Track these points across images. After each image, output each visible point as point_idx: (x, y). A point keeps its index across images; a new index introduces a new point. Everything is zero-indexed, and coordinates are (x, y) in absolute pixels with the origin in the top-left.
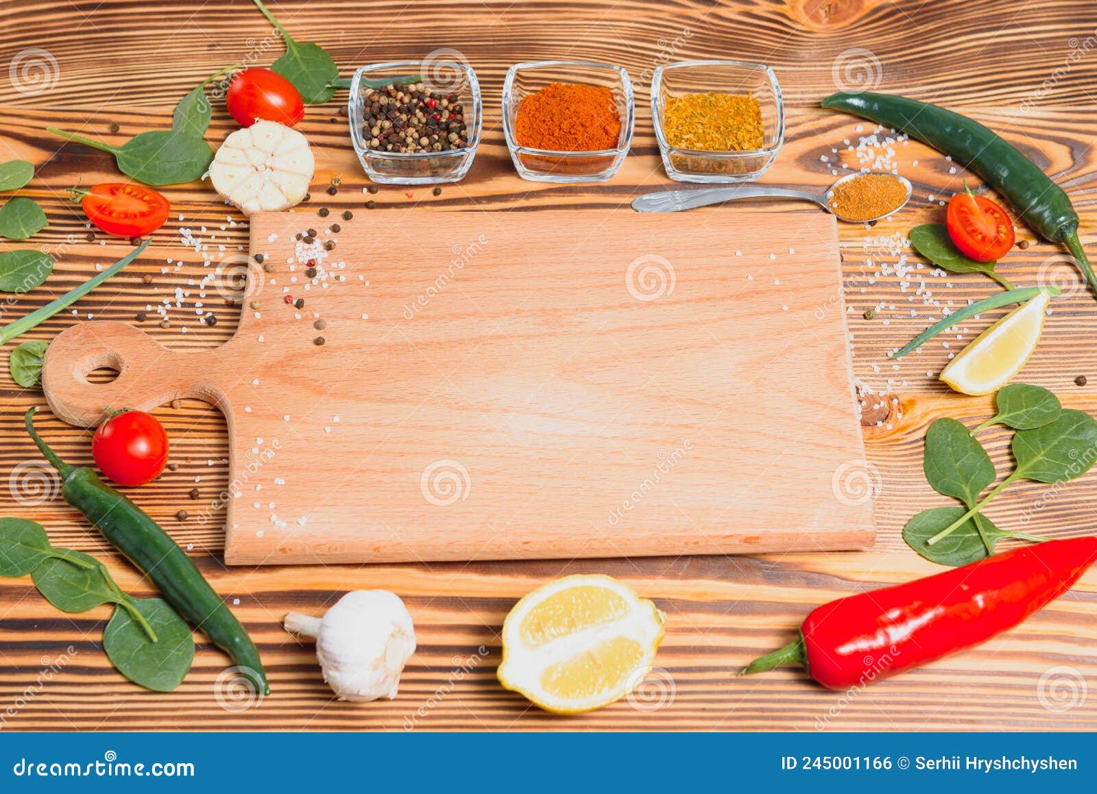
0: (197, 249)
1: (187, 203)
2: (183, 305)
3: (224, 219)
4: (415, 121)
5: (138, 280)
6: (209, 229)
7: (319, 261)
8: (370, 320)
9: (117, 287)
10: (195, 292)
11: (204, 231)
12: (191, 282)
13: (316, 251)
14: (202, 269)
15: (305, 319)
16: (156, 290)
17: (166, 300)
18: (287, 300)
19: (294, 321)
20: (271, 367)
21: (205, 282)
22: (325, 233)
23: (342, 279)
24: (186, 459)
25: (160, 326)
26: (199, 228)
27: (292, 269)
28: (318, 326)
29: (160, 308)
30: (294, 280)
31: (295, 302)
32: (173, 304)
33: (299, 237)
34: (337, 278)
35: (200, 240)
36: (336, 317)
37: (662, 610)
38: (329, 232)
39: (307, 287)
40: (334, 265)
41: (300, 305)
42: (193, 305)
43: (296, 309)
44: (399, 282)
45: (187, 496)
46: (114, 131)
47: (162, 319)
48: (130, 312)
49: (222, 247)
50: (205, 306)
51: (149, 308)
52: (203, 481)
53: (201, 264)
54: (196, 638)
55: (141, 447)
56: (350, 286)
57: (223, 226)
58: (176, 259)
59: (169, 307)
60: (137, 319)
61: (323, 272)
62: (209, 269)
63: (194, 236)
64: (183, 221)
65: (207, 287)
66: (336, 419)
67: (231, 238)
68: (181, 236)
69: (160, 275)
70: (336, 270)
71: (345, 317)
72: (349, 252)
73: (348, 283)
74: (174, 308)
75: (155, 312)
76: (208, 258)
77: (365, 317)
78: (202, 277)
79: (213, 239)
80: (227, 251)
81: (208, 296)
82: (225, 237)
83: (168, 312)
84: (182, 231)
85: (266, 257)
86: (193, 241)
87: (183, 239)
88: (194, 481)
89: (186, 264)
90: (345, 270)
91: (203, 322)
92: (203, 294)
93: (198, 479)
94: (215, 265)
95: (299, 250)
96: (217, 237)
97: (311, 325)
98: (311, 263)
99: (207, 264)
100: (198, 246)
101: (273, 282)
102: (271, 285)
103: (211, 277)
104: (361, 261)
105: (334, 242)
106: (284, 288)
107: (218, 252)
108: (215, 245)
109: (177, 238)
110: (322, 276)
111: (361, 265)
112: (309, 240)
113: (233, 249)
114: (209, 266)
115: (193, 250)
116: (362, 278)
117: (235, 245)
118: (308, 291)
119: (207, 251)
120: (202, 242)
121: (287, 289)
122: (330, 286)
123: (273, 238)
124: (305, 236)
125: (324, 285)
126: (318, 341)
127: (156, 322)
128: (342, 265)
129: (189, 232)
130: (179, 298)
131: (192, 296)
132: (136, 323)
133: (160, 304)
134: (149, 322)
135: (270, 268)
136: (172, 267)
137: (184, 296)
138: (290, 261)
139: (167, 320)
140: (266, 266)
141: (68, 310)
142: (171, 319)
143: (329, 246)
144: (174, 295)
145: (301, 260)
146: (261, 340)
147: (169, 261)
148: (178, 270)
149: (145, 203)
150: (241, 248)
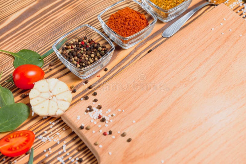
2: (65, 162)
3: (48, 124)
6: (47, 130)
7: (101, 114)
8: (137, 122)
10: (64, 155)
11: (46, 133)
12: (60, 152)
13: (97, 112)
14: (58, 146)
15: (116, 136)
18: (105, 134)
19: (114, 140)
21: (65, 149)
22: (94, 106)
23: (114, 115)
26: (44, 133)
27: (95, 123)
28: (123, 135)
30: (100, 126)
31: (108, 133)
33: (87, 111)
34: (112, 116)
35: (48, 136)
38: (94, 103)
39: (106, 125)
40: (107, 112)
41: (110, 133)
42: (68, 160)
43: (110, 135)
44: (132, 103)
49: (58, 133)
50: (72, 157)
56: (119, 115)
57: (51, 126)
58: (47, 148)
61: (106, 117)
63: (44, 137)
64: (36, 134)
65: (67, 150)
67: (57, 128)
68: (40, 140)
70: (109, 113)
71: (128, 126)
72: (107, 105)
73: (117, 115)
76: (57, 140)
77: (134, 122)
78: (62, 148)
79: (52, 133)
80: (60, 134)
81: (70, 153)
82: (55, 130)
84: (39, 138)
85: (83, 125)
86: (46, 138)
87: (42, 140)
89: (52, 147)
90: (112, 111)
91: (77, 163)
92: (67, 153)
94: (61, 141)
95: (91, 116)
96: (53, 131)
97: (121, 137)
98: (100, 117)
99: (58, 143)
100: (49, 139)
101: (94, 132)
102: (95, 133)
103: (64, 146)
104: (114, 105)
105: (99, 104)
106: (99, 132)
107: (58, 137)
108: (55, 134)
109: (40, 142)
110: (107, 119)
111: (115, 107)
112: (91, 110)
113: (62, 131)
114: (60, 143)
115: (49, 141)
116: (120, 110)
117: (61, 130)
118: (108, 126)
119: (54, 138)
120: (50, 137)
121: (101, 131)
122: (113, 120)
123: (79, 118)
124: (88, 109)
125: (111, 121)
126: (129, 140)
128: (109, 111)
129: (41, 137)
130: (62, 161)
131: (65, 157)
135: (89, 128)
136: (48, 152)
137: (62, 159)
138: (92, 121)
140: (87, 128)
143: (99, 107)
144: (58, 161)
145: (95, 118)
146: (110, 154)
147: (45, 151)
148: (51, 152)
149: (23, 137)
150: (64, 129)
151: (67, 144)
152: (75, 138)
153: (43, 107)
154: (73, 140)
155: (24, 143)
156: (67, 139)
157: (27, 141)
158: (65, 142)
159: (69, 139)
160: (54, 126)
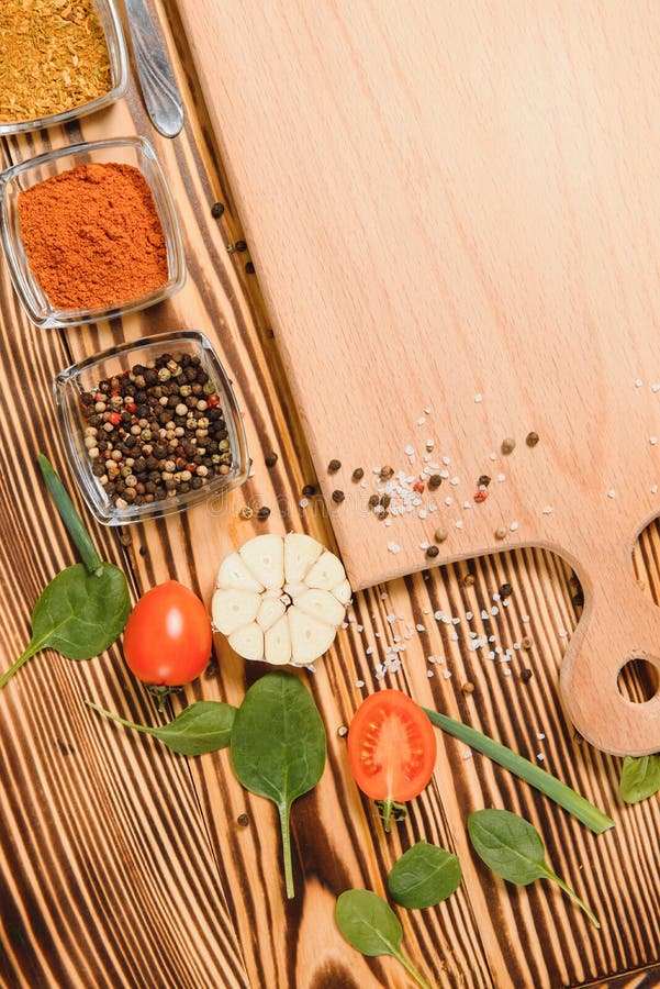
0: (403, 647)
1: (334, 686)
2: (489, 633)
4: (147, 433)
5: (470, 701)
6: (366, 646)
7: (411, 479)
8: (481, 390)
9: (488, 721)
10: (466, 627)
11: (372, 649)
12: (452, 635)
13: (400, 488)
14: (429, 632)
15: (502, 469)
16: (478, 673)
17: (489, 656)
18: (480, 498)
19: (510, 479)
20: (584, 483)
21: (447, 618)
22: (371, 486)
23: (430, 443)
25: (528, 650)
26: (369, 657)
27: (433, 508)
28: (507, 449)
29: (503, 659)
30: (449, 500)
31: (483, 487)
32: (492, 646)
33: (382, 516)
34: (429, 450)
35: (386, 649)
36: (488, 432)
38: (363, 482)
39: (456, 480)
40: (413, 459)
41: (485, 481)
42: (486, 623)
43: (491, 484)
44: (413, 374)
46: (248, 819)
47: (517, 651)
48: (519, 693)
49: (390, 618)
50: (482, 607)
51: (507, 671)
53: (423, 636)
56: (437, 431)
57: (356, 628)
59: (499, 649)
60: (526, 681)
61: (427, 470)
62: (427, 624)
63: (382, 660)
64: (364, 681)
65: (455, 614)
66: (639, 382)
67: (371, 613)
68: (387, 676)
69: (454, 679)
70: (418, 453)
71: (486, 422)
72: (386, 447)
73: (434, 434)
74: (498, 643)
75: (510, 664)
76: (409, 629)
77: (479, 398)
78: (440, 624)
79: (381, 634)
80: (393, 611)
81: (467, 608)
82: (373, 622)
83: (505, 648)
84: (380, 675)
86: (388, 658)
87: (392, 671)
90: (415, 444)
91: (508, 602)
92: (465, 617)
94: (418, 618)
95: (402, 509)
96: (375, 630)
97: (509, 458)
98: (418, 489)
99: (421, 628)
100: (396, 648)
101: (459, 524)
102: (465, 525)
103: (438, 615)
104: (395, 428)
105: (378, 470)
106: (465, 508)
107: (400, 622)
108: (388, 627)
109: (393, 678)
110: (432, 469)
111: (402, 426)
112: (386, 502)
113: (388, 604)
114: (422, 623)
115: (404, 652)
116: (422, 420)
117: (381, 603)
118: (460, 478)
119: (400, 634)
120: (389, 645)
121: (467, 504)
122: (445, 455)
123: (393, 546)
124: (379, 509)
125: (447, 461)
126: (532, 440)
127: (525, 656)
128: (409, 450)
129: (378, 667)
130: (483, 641)
131: (472, 628)
132: (533, 680)
133: (496, 662)
134: (528, 666)
135: (441, 534)
136: (438, 667)
137: (476, 638)
138: (423, 514)
139: (518, 645)
140: (439, 540)
141: (540, 764)
142: (514, 641)
143: (386, 475)
144: (479, 650)
145: (418, 502)
146: (548, 509)
147: (431, 674)
148: (439, 658)
149: (384, 725)
150: (385, 596)
151: (436, 607)
152: (427, 578)
153: (309, 634)
154: (430, 586)
155: (409, 729)
156: (419, 598)
157: (405, 718)
158: (427, 609)
159: (423, 595)
160: (360, 622)
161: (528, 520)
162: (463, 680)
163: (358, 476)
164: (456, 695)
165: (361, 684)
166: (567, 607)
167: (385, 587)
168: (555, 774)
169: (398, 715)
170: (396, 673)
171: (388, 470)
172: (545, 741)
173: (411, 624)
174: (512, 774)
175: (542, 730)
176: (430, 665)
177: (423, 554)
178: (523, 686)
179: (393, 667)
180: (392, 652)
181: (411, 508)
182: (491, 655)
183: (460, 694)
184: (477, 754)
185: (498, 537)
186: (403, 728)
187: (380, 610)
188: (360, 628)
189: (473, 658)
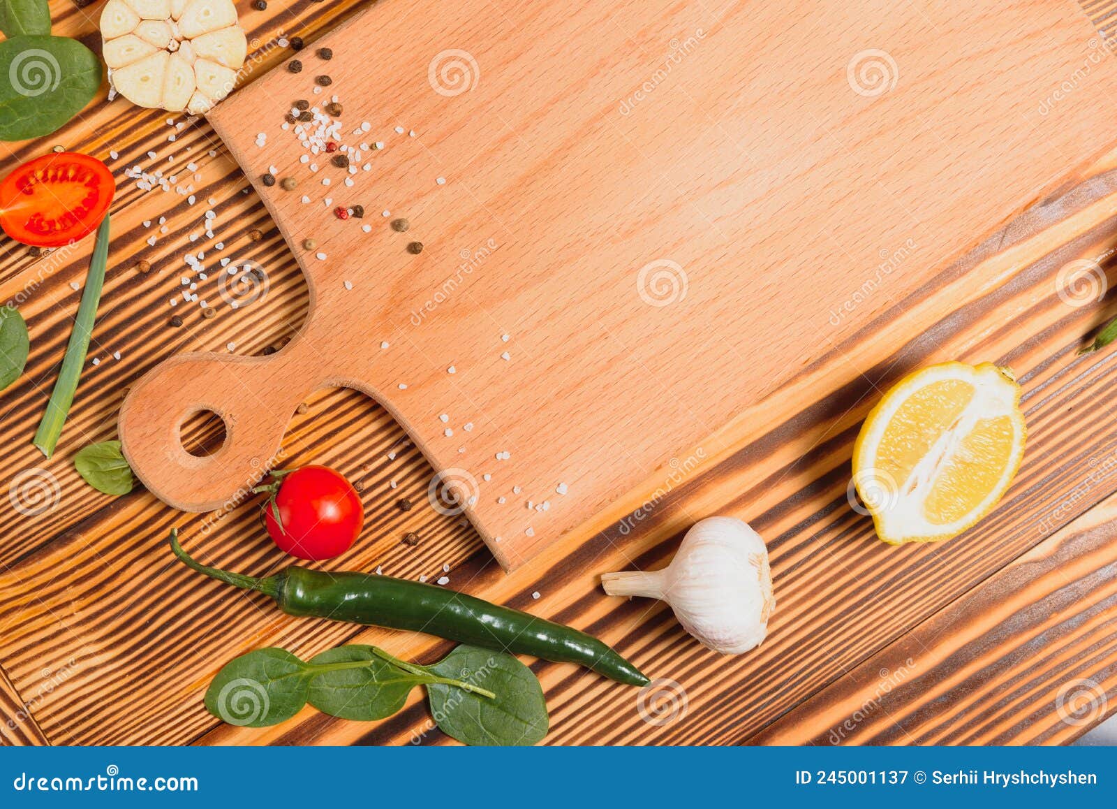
0: (165, 187)
1: (104, 129)
2: (208, 271)
3: (163, 124)
5: (132, 273)
6: (157, 149)
7: (337, 137)
8: (450, 181)
9: (116, 297)
10: (207, 246)
11: (155, 158)
12: (194, 236)
13: (324, 128)
14: (191, 211)
15: (376, 226)
16: (163, 273)
17: (184, 278)
18: (339, 213)
19: (368, 238)
20: (387, 314)
21: (210, 225)
22: (319, 97)
23: (380, 146)
24: (362, 467)
25: (203, 317)
26: (145, 156)
27: (314, 168)
28: (397, 226)
29: (186, 295)
30: (327, 182)
31: (351, 212)
32: (196, 278)
33: (290, 119)
34: (373, 147)
35: (159, 172)
36: (409, 201)
37: (1006, 367)
38: (318, 89)
39: (350, 183)
40: (358, 132)
41: (358, 212)
42: (218, 266)
43: (357, 220)
44: (445, 107)
45: (396, 511)
47: (198, 306)
48: (156, 320)
49: (192, 166)
50: (233, 257)
51: (173, 302)
52: (401, 482)
53: (184, 206)
54: (526, 661)
55: (330, 511)
56: (395, 149)
57: (171, 135)
58: (154, 215)
59: (194, 286)
60: (171, 324)
61: (351, 150)
62: (199, 205)
63: (147, 170)
64: (118, 158)
65: (217, 231)
66: (506, 338)
67: (191, 145)
68: (131, 180)
69: (149, 250)
70: (365, 136)
71: (420, 195)
72: (361, 102)
73: (390, 146)
74: (201, 284)
75: (183, 302)
76: (187, 190)
77: (441, 181)
78: (202, 220)
79: (173, 162)
80: (200, 168)
81: (227, 242)
82: (183, 150)
83: (198, 292)
84: (130, 173)
85: (273, 171)
86: (151, 177)
87: (139, 183)
88: (390, 488)
89: (170, 214)
90: (374, 130)
92: (218, 242)
93: (393, 481)
94: (202, 195)
95: (303, 137)
96: (175, 155)
97: (390, 231)
98: (330, 147)
99: (192, 200)
100: (163, 181)
101: (306, 200)
102: (307, 205)
103: (210, 214)
104: (384, 106)
105: (335, 100)
106: (324, 201)
107: (191, 176)
108: (182, 167)
109: (131, 187)
110: (354, 155)
111: (388, 112)
112: (306, 117)
113: (206, 160)
114: (197, 201)
115: (162, 191)
116: (400, 130)
117: (205, 153)
118: (353, 187)
119: (178, 182)
120: (164, 174)
121: (329, 201)
122: (372, 164)
123: (262, 139)
124: (296, 112)
125: (367, 167)
126: (414, 248)
127: (196, 315)
128: (366, 126)
129: (137, 169)
130: (198, 267)
131: (208, 253)
132: (174, 330)
133: (181, 288)
134: (187, 321)
135: (290, 183)
136: (156, 231)
137: (199, 260)
138: (305, 159)
139: (204, 305)
140: (283, 184)
141: (88, 364)
142: (208, 300)
143: (333, 110)
144: (188, 266)
145: (315, 150)
146: (349, 286)
147: (147, 224)
148: (166, 229)
149: (76, 183)
150: (213, 154)
151: (218, 210)
152: (246, 192)
153: (145, 79)
154: (239, 197)
155: (78, 210)
156: (222, 190)
157: (89, 202)
158: (214, 201)
159: (227, 193)
160: (179, 136)
161: (331, 268)
162: (151, 260)
163: (323, 81)
164: (134, 257)
165: (114, 155)
166: (260, 343)
167: (223, 151)
168: (81, 382)
169: (90, 194)
170: (138, 189)
171: (338, 108)
172: (115, 362)
173: (192, 189)
174: (69, 337)
175: (124, 355)
176: (155, 222)
177: (264, 171)
178: (164, 322)
179: (143, 185)
180: (158, 179)
181: (307, 145)
182: (185, 281)
183: (135, 261)
184: (78, 296)
185: (304, 244)
186: (78, 204)
187: (198, 153)
188: (172, 138)
189: (178, 263)
